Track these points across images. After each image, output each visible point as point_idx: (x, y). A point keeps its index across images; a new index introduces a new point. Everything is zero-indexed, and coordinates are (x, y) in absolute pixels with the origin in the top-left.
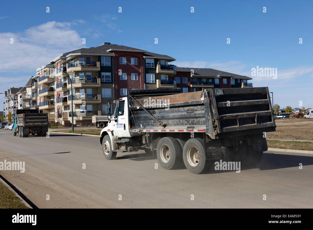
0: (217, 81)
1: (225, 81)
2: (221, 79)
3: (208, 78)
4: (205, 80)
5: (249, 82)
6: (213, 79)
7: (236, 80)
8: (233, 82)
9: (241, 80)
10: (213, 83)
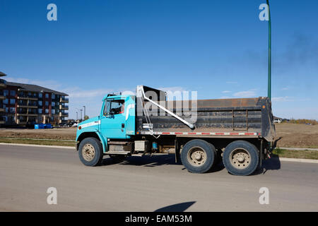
0: (40, 96)
1: (47, 96)
2: (44, 94)
3: (33, 93)
4: (30, 94)
5: (66, 97)
6: (37, 93)
7: (56, 95)
8: (53, 97)
9: (60, 95)
10: (37, 96)
